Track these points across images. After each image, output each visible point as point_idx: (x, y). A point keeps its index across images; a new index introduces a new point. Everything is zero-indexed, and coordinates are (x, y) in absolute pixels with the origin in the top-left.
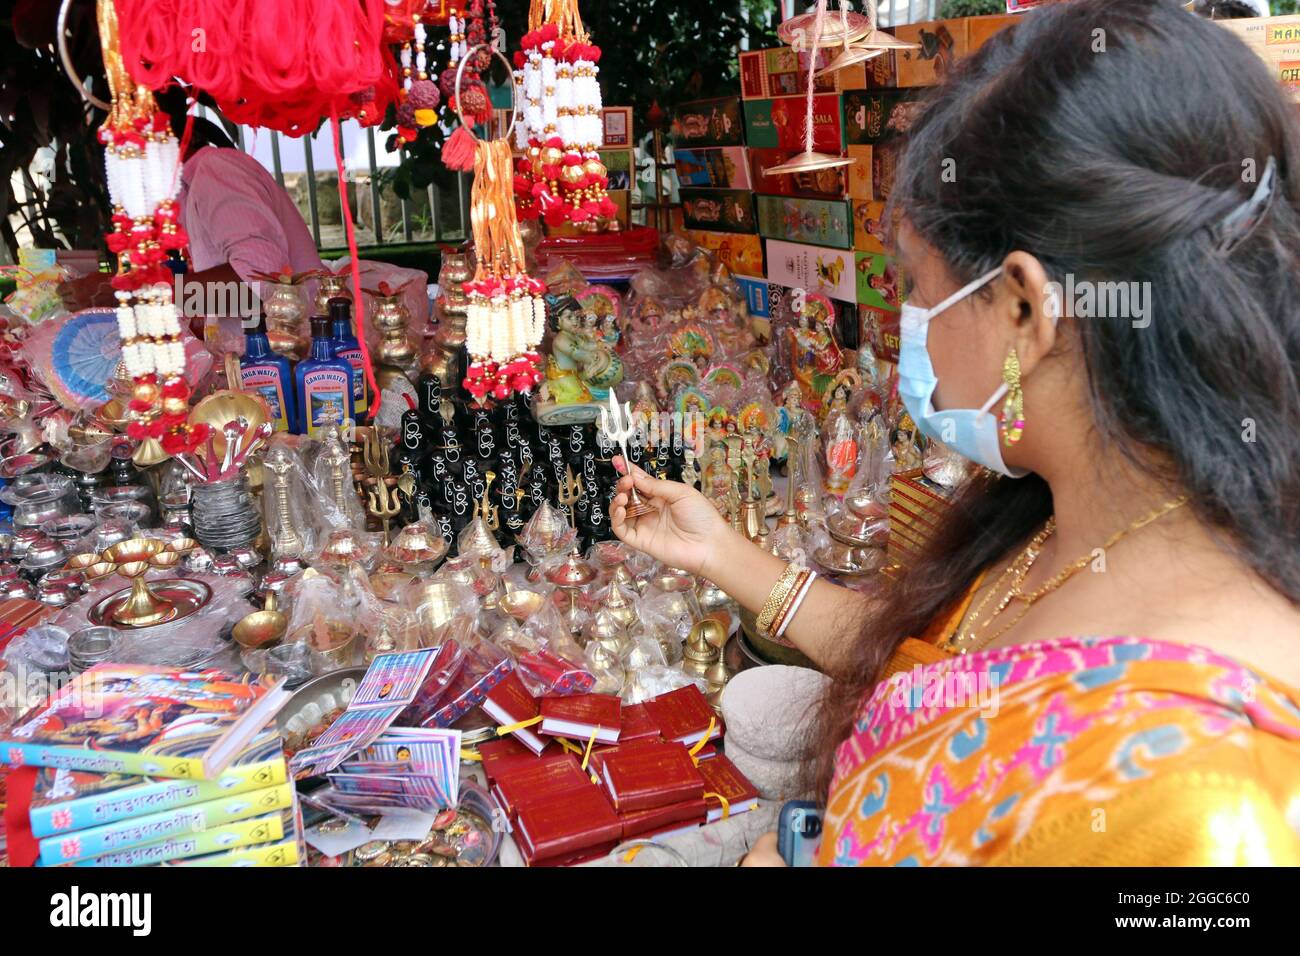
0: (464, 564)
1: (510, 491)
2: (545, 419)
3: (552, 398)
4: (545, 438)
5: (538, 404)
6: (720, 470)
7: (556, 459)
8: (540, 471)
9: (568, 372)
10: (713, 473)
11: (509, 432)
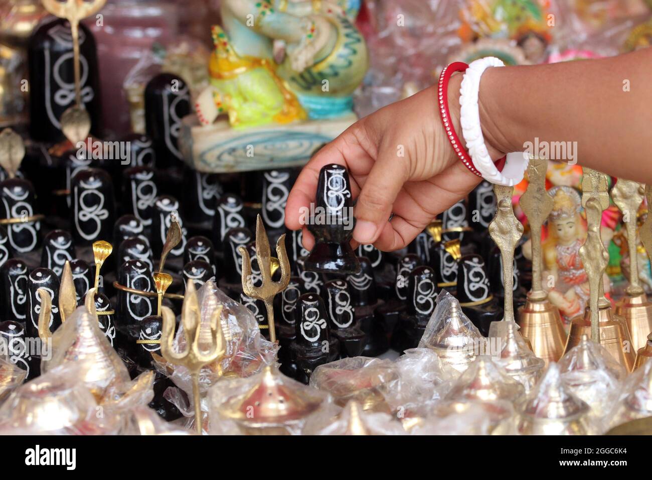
0: (55, 388)
1: (142, 284)
2: (211, 158)
3: (223, 117)
4: (212, 203)
5: (195, 130)
6: (571, 231)
7: (234, 232)
8: (201, 251)
9: (255, 63)
10: (558, 241)
11: (136, 191)
